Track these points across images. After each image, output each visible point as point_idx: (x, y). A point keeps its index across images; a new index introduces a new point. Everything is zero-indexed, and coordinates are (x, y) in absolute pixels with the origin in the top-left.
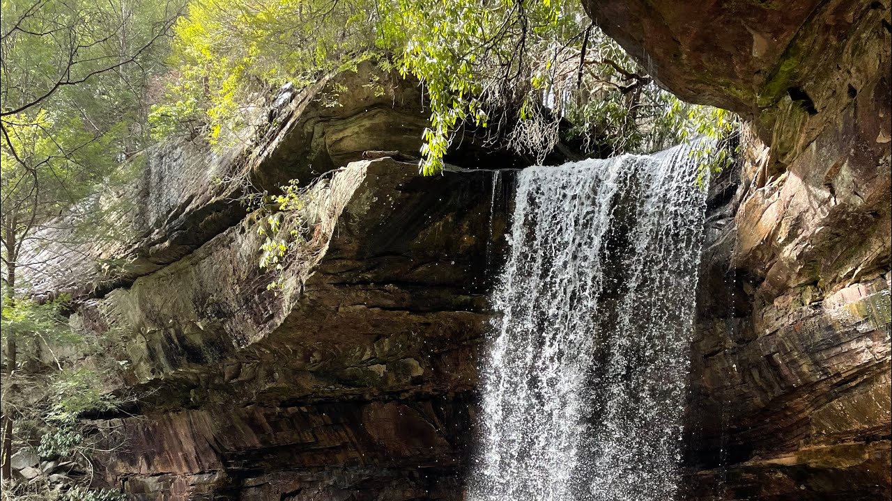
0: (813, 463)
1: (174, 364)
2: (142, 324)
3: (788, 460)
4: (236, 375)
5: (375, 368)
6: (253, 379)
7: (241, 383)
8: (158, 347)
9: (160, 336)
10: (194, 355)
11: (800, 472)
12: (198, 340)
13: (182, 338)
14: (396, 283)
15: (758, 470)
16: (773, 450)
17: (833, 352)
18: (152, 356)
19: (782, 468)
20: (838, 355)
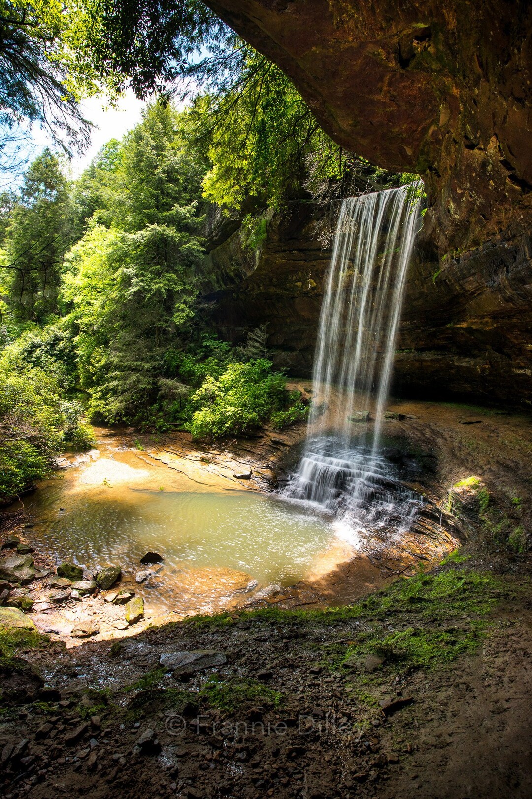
0: (474, 327)
1: (226, 284)
2: (213, 269)
3: (464, 325)
4: (247, 288)
5: (298, 283)
6: (253, 289)
7: (250, 291)
8: (220, 277)
9: (219, 273)
10: (232, 280)
11: (469, 330)
12: (232, 274)
13: (227, 274)
14: (297, 250)
15: (452, 329)
16: (460, 321)
17: (465, 280)
18: (218, 282)
19: (461, 328)
20: (467, 282)
